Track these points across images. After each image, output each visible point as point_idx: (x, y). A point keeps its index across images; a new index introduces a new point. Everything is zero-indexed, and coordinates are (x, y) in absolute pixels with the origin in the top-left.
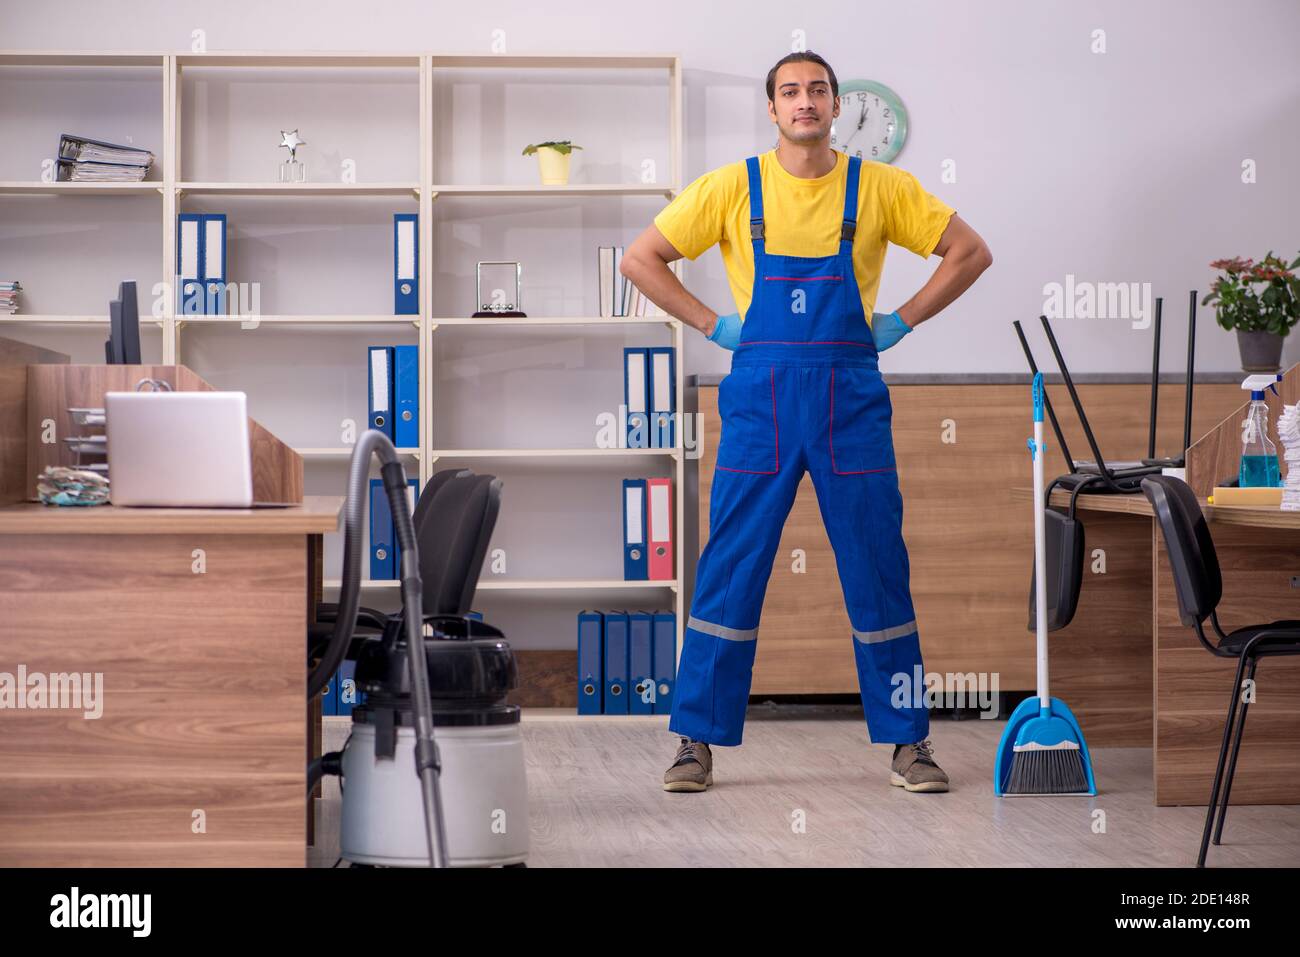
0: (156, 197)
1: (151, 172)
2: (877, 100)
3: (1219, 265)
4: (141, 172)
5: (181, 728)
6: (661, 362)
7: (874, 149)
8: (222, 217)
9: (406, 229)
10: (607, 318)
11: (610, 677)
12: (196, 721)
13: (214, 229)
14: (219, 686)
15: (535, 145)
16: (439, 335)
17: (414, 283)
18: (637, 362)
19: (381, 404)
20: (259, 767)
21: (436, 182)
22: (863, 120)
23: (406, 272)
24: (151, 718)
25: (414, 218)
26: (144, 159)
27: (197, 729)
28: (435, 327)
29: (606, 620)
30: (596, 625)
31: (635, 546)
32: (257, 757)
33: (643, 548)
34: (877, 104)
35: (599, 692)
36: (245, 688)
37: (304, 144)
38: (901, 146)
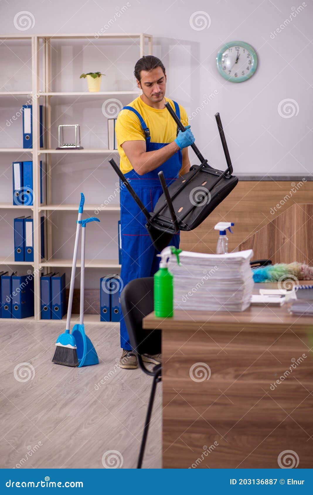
2: (244, 50)
7: (243, 72)
9: (27, 112)
10: (111, 150)
11: (114, 306)
15: (86, 73)
16: (41, 157)
17: (31, 135)
19: (18, 187)
22: (237, 59)
23: (27, 130)
25: (30, 107)
28: (39, 154)
34: (244, 52)
35: (109, 312)
38: (255, 71)
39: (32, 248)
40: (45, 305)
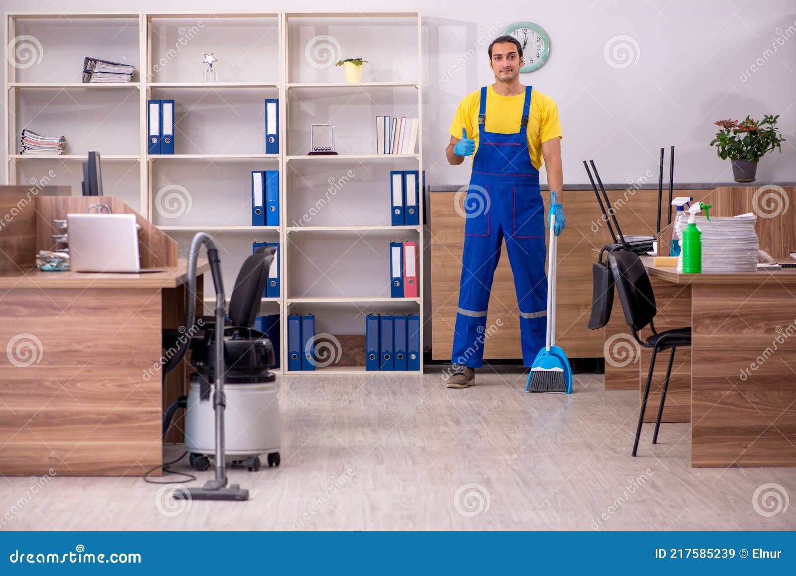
0: (136, 91)
1: (134, 77)
2: (532, 34)
3: (719, 123)
4: (129, 77)
5: (99, 385)
6: (410, 179)
7: (532, 60)
8: (172, 102)
9: (271, 107)
10: (381, 155)
11: (383, 350)
12: (107, 382)
13: (168, 108)
14: (118, 364)
15: (343, 60)
16: (290, 164)
17: (277, 137)
18: (397, 179)
19: (259, 202)
20: (138, 405)
21: (290, 81)
23: (272, 130)
24: (84, 380)
25: (277, 101)
26: (130, 70)
27: (107, 385)
28: (287, 160)
29: (381, 319)
30: (376, 322)
31: (397, 279)
32: (136, 400)
33: (401, 280)
35: (378, 358)
36: (131, 365)
37: (216, 61)
38: (546, 58)
39: (277, 280)
40: (294, 352)
